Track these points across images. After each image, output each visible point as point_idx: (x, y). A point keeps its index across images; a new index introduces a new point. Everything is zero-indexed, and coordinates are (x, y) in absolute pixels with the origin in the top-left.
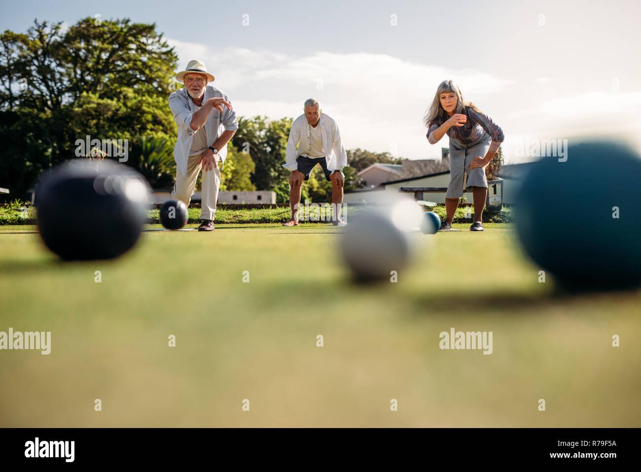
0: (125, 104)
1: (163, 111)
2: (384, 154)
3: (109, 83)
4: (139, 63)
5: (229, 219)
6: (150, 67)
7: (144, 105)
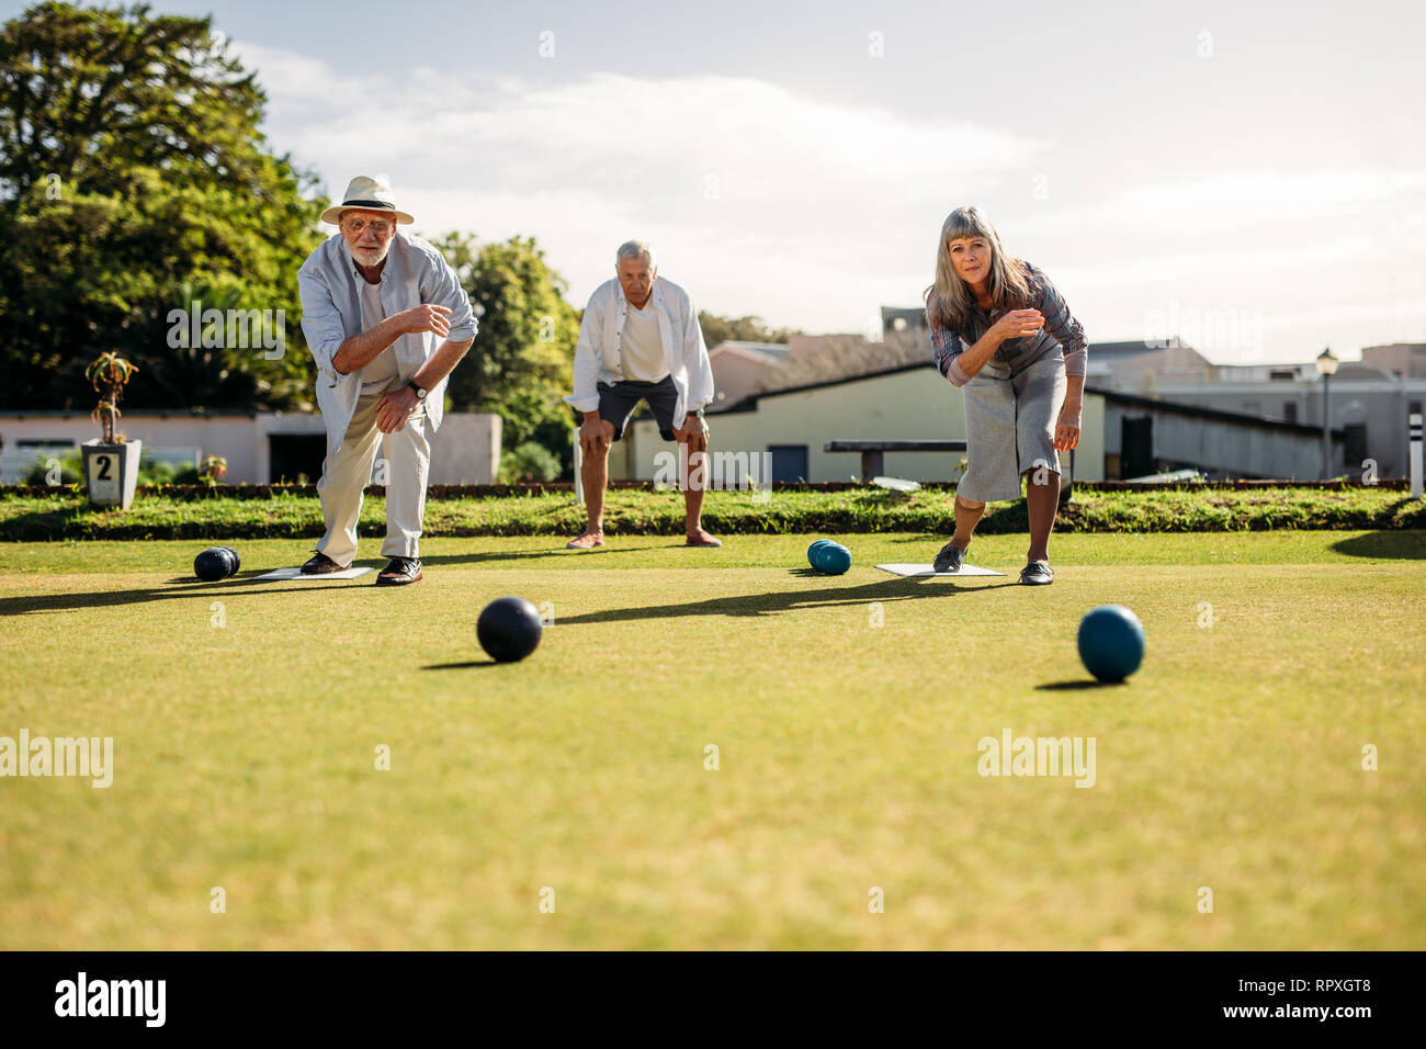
0: (140, 207)
1: (232, 225)
2: (746, 320)
3: (100, 156)
4: (172, 110)
5: (432, 525)
6: (198, 119)
7: (186, 208)
